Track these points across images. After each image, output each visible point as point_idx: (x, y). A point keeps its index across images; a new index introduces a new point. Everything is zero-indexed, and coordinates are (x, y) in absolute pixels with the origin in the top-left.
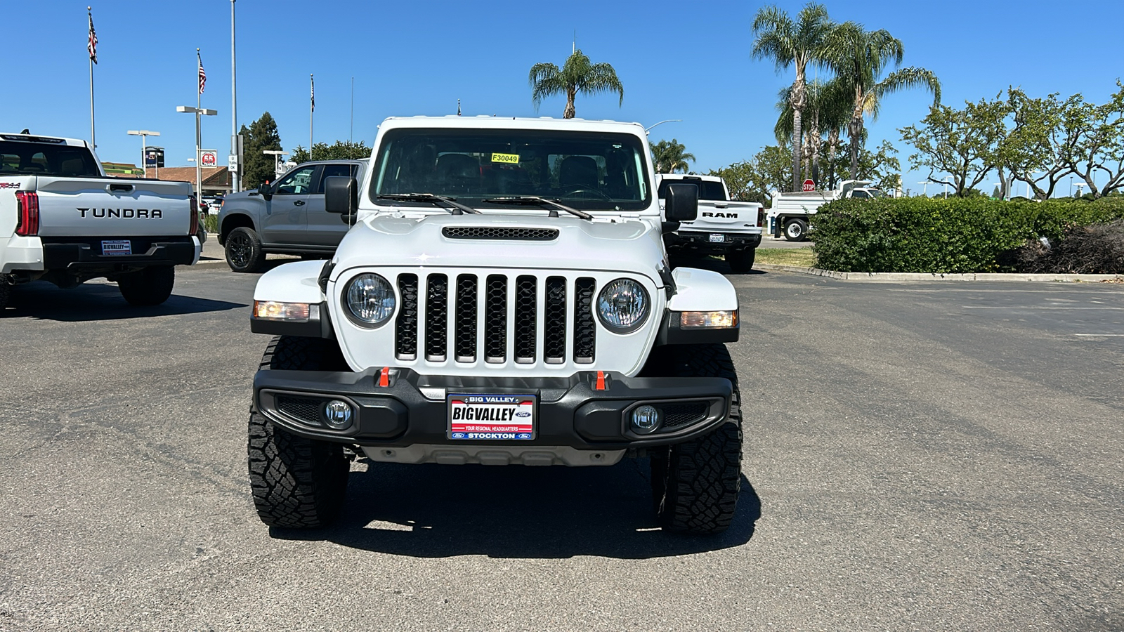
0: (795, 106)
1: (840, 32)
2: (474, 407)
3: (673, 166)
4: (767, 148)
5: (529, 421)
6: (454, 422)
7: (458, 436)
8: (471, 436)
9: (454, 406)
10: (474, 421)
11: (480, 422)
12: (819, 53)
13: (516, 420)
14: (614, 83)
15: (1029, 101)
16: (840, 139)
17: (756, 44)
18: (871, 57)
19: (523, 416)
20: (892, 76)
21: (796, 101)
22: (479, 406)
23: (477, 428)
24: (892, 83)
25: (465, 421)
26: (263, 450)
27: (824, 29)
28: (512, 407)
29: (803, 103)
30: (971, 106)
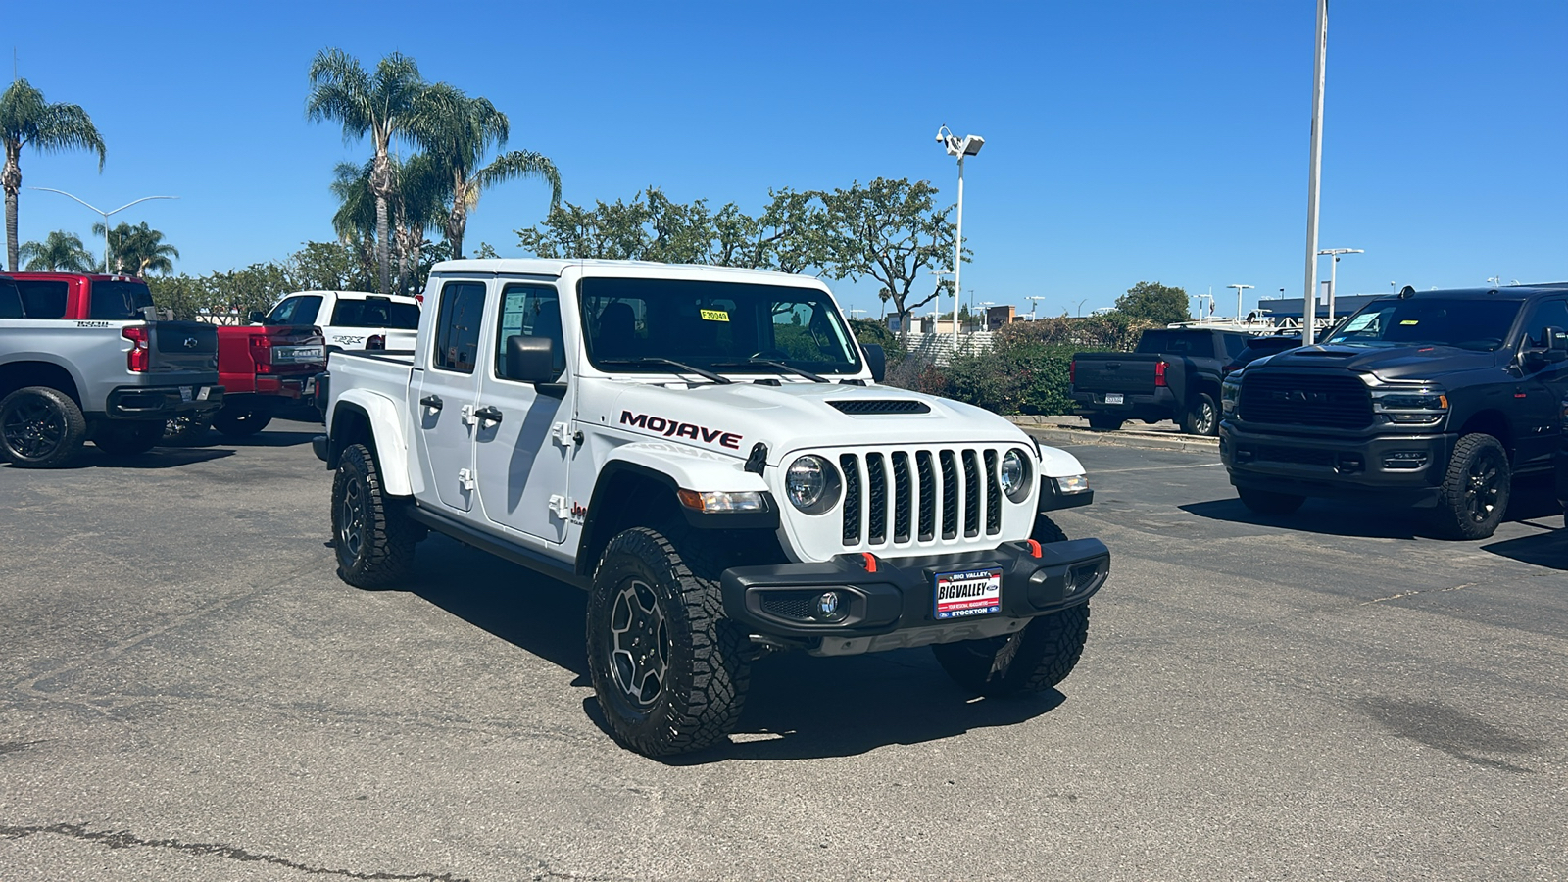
0: (378, 191)
1: (433, 96)
2: (955, 584)
3: (144, 263)
4: (311, 245)
5: (995, 594)
6: (940, 601)
7: (944, 615)
8: (954, 614)
9: (941, 585)
10: (955, 599)
11: (961, 599)
12: (408, 121)
13: (988, 594)
14: (91, 137)
15: (671, 206)
16: (425, 239)
17: (314, 101)
18: (470, 132)
19: (991, 588)
20: (501, 160)
21: (378, 185)
22: (960, 584)
23: (958, 606)
24: (500, 170)
25: (949, 600)
26: (708, 661)
27: (412, 90)
28: (984, 581)
29: (388, 188)
30: (603, 207)
